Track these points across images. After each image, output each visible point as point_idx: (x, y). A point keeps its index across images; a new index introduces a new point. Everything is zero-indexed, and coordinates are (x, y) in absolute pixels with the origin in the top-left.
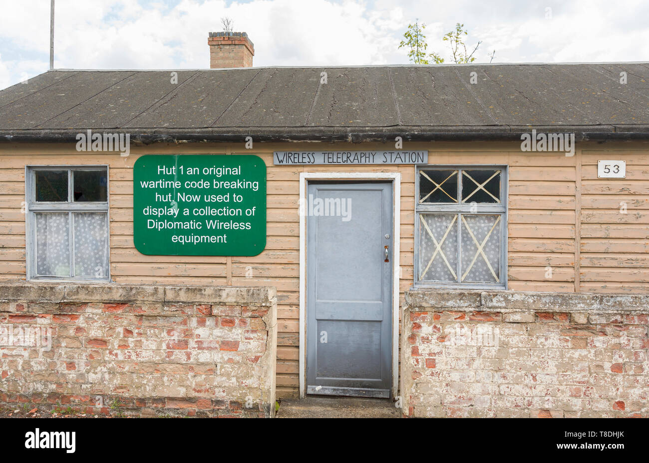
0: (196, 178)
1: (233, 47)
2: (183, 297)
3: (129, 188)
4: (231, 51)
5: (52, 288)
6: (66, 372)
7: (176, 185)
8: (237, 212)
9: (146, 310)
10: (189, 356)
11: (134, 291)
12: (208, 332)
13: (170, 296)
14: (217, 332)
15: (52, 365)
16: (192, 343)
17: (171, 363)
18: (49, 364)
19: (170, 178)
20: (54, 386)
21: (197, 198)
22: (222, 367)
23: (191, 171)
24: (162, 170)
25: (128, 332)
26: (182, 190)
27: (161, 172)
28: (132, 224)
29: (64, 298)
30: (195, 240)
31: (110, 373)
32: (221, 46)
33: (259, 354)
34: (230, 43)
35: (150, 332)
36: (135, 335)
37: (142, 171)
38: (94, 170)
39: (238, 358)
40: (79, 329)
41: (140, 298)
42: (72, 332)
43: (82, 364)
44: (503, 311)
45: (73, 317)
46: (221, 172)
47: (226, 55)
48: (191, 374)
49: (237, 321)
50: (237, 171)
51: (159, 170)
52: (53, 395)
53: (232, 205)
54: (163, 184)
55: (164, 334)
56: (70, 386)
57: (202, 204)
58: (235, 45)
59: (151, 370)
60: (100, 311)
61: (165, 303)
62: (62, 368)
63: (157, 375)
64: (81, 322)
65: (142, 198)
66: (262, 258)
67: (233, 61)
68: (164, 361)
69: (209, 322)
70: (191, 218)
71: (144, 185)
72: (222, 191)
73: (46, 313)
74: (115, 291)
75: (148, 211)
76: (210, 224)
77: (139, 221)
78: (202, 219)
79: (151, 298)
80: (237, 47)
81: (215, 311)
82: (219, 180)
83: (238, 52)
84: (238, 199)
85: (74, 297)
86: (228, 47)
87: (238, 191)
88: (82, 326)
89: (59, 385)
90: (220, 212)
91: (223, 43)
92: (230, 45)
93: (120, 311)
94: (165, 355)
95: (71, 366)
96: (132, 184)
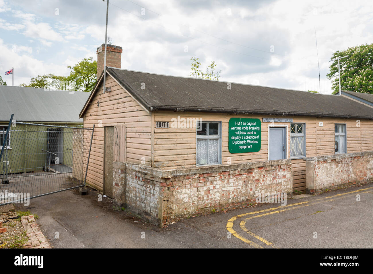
0: (245, 126)
1: (116, 53)
2: (275, 163)
3: (227, 130)
4: (115, 55)
5: (246, 164)
6: (250, 192)
7: (240, 128)
8: (254, 137)
9: (268, 169)
10: (277, 181)
11: (265, 163)
12: (280, 173)
13: (273, 164)
14: (282, 173)
15: (247, 190)
16: (277, 177)
17: (273, 184)
18: (246, 190)
19: (238, 126)
20: (247, 197)
21: (245, 133)
22: (283, 183)
23: (244, 124)
24: (237, 123)
25: (264, 176)
26: (242, 130)
27: (236, 124)
28: (228, 143)
29: (249, 167)
30: (244, 147)
31: (260, 190)
32: (110, 52)
33: (290, 178)
34: (115, 51)
35: (269, 175)
36: (266, 177)
37: (231, 124)
38: (215, 123)
39: (286, 180)
40: (253, 177)
41: (266, 165)
42: (251, 178)
43: (254, 188)
44: (327, 160)
45: (252, 173)
46: (251, 124)
47: (112, 57)
48: (277, 186)
49: (286, 169)
50: (255, 124)
51: (236, 123)
52: (247, 200)
53: (254, 135)
54: (237, 128)
55: (272, 175)
56: (251, 196)
57: (246, 135)
58: (117, 52)
59: (269, 187)
60: (257, 170)
61: (272, 166)
62: (249, 191)
63: (270, 188)
64: (253, 175)
65: (231, 133)
66: (259, 152)
67: (116, 60)
68: (272, 184)
69: (281, 170)
70: (244, 140)
71: (232, 128)
72: (251, 131)
73: (245, 173)
74: (261, 163)
75: (233, 138)
76: (249, 142)
77: (230, 141)
78: (246, 140)
79: (269, 165)
80: (118, 53)
81: (282, 167)
82: (251, 127)
83: (119, 56)
84: (255, 133)
85: (252, 167)
86: (113, 53)
87: (255, 130)
88: (254, 176)
89: (248, 196)
90: (251, 137)
91: (111, 50)
92: (114, 52)
93: (262, 170)
94: (272, 182)
95: (251, 189)
96: (228, 128)
